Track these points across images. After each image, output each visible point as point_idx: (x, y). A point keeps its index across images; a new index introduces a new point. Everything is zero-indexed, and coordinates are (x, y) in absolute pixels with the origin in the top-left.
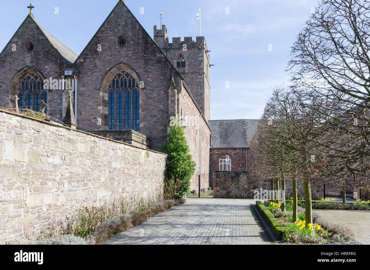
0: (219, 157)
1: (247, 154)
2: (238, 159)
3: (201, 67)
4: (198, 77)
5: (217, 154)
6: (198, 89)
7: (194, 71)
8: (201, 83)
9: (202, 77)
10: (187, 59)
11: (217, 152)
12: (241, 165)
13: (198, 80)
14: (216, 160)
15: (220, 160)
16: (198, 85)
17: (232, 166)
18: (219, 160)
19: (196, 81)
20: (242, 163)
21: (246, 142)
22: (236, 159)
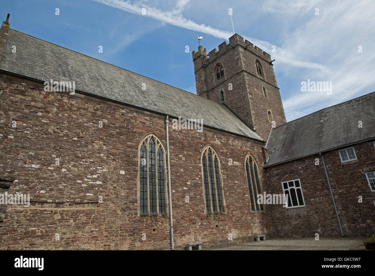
0: (280, 179)
1: (326, 165)
2: (312, 176)
3: (238, 66)
4: (238, 78)
5: (277, 175)
6: (239, 93)
7: (233, 74)
8: (241, 84)
9: (241, 76)
10: (224, 65)
11: (275, 172)
12: (319, 187)
13: (238, 82)
14: (276, 185)
15: (282, 183)
16: (239, 88)
17: (304, 190)
18: (280, 184)
19: (237, 85)
20: (321, 182)
21: (320, 144)
22: (308, 177)
